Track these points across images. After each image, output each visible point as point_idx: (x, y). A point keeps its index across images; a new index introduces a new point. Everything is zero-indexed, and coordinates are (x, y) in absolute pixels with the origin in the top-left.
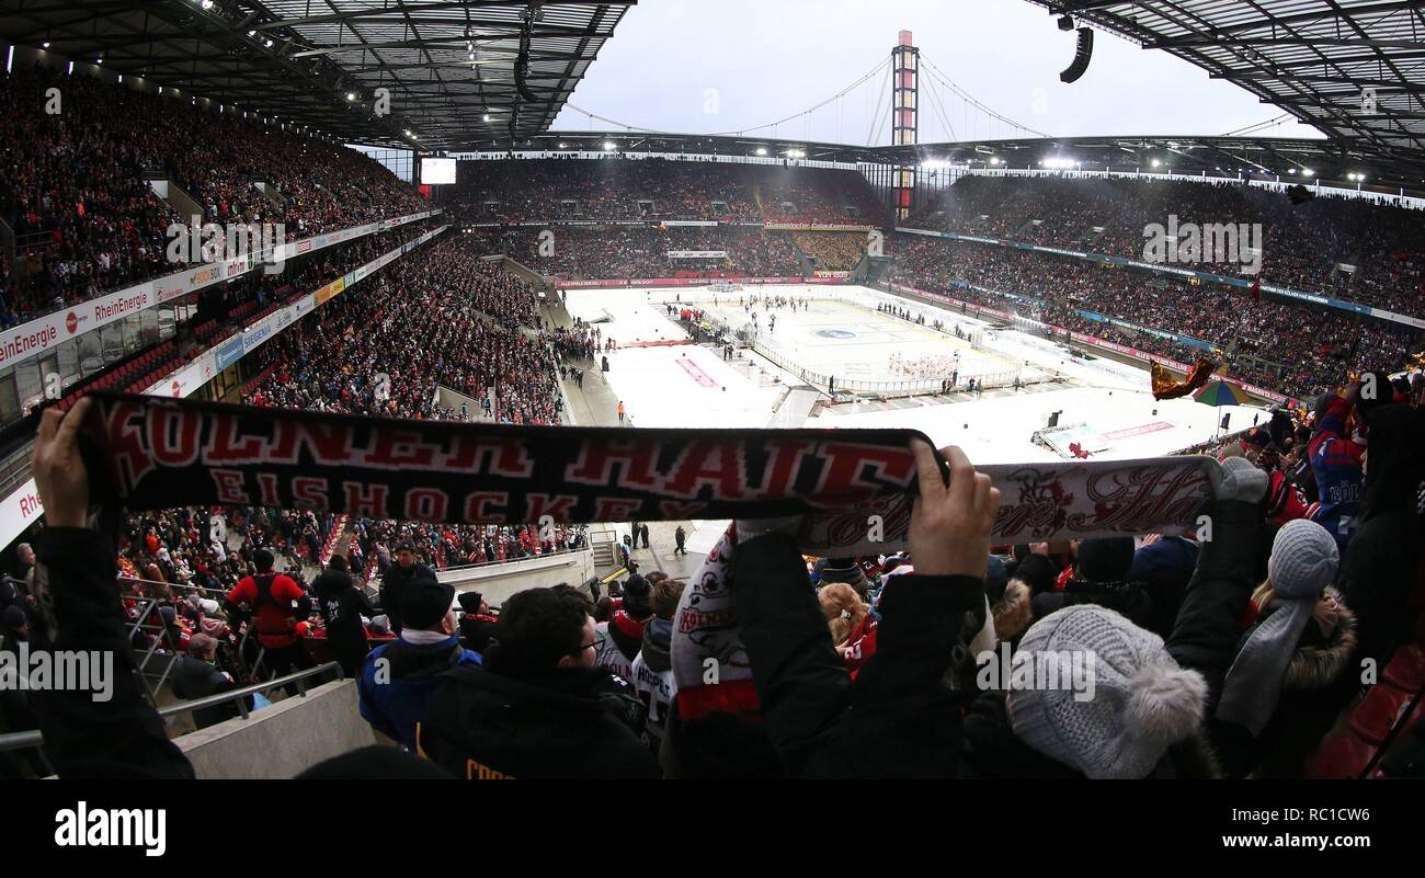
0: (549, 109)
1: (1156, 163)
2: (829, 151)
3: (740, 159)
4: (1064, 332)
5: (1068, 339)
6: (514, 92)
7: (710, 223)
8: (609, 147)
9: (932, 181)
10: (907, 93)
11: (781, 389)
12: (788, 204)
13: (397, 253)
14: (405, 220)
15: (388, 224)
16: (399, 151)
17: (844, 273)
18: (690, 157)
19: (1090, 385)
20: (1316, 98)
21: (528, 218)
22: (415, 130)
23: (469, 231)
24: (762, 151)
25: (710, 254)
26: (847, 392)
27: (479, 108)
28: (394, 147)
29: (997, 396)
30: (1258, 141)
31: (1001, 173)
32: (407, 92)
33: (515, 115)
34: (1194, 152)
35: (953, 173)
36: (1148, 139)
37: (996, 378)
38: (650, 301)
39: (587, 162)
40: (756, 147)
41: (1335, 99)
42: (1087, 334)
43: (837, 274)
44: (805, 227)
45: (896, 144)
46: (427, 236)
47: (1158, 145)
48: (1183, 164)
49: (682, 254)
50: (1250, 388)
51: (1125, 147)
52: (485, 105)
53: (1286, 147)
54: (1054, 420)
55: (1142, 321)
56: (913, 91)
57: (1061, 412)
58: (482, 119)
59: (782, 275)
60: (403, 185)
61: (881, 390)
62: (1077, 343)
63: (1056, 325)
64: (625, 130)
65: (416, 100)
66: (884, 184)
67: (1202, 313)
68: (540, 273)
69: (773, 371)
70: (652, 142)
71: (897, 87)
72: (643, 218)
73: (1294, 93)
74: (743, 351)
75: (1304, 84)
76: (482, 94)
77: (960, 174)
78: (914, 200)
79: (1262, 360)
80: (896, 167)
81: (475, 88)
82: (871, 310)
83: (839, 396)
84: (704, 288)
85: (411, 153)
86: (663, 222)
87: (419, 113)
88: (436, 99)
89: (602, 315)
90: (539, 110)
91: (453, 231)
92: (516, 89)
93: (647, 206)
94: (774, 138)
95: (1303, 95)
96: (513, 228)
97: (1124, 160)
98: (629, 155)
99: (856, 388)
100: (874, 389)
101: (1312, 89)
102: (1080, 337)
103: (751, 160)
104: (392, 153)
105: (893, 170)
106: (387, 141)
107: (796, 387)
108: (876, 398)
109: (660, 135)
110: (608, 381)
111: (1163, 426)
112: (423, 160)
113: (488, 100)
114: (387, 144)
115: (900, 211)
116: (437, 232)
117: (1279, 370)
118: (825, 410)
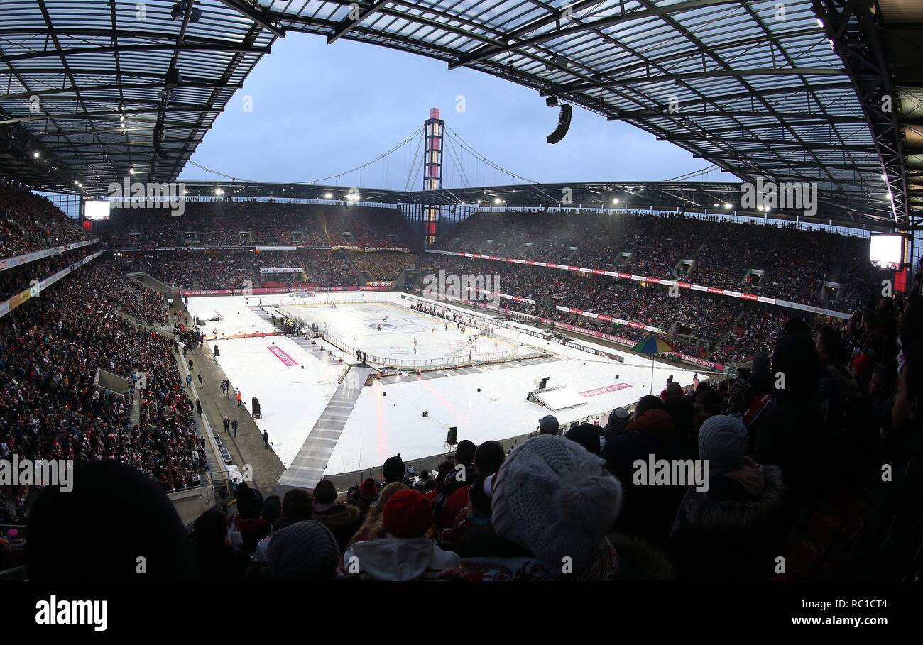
0: (177, 165)
1: (616, 201)
2: (377, 195)
3: (313, 201)
4: (549, 322)
5: (552, 327)
6: (152, 152)
7: (291, 248)
8: (219, 192)
9: (452, 216)
10: (435, 153)
11: (344, 367)
12: (348, 233)
13: (68, 270)
14: (73, 246)
15: (61, 250)
16: (70, 196)
17: (388, 283)
18: (278, 200)
19: (569, 359)
20: (735, 154)
21: (160, 246)
22: (81, 181)
23: (119, 255)
24: (329, 196)
25: (291, 270)
26: (392, 368)
27: (127, 164)
28: (66, 193)
29: (500, 368)
30: (692, 185)
31: (502, 209)
32: (76, 151)
33: (153, 169)
34: (644, 193)
35: (467, 210)
36: (610, 184)
37: (500, 356)
38: (248, 305)
39: (204, 204)
40: (324, 192)
41: (749, 154)
42: (565, 323)
43: (383, 283)
44: (360, 249)
45: (426, 190)
46: (89, 258)
47: (617, 189)
48: (637, 202)
49: (271, 270)
50: (687, 358)
51: (593, 190)
52: (131, 162)
53: (712, 189)
54: (543, 384)
55: (606, 312)
56: (439, 151)
57: (548, 378)
58: (129, 172)
59: (343, 285)
60: (72, 221)
61: (416, 365)
62: (558, 329)
63: (543, 316)
64: (231, 180)
65: (82, 158)
66: (417, 218)
67: (650, 306)
68: (170, 285)
69: (338, 354)
70: (250, 189)
71: (428, 148)
72: (243, 245)
73: (718, 150)
74: (316, 340)
75: (726, 144)
76: (129, 154)
77: (472, 210)
78: (438, 229)
79: (695, 338)
80: (425, 206)
81: (124, 149)
82: (408, 309)
83: (386, 371)
84: (287, 295)
85: (78, 197)
86: (257, 247)
87: (84, 167)
88: (96, 157)
89: (215, 316)
90: (169, 165)
91: (107, 256)
92: (153, 150)
93: (246, 236)
94: (338, 185)
95: (725, 151)
96: (150, 253)
97: (592, 199)
98: (233, 198)
99: (398, 365)
100: (411, 365)
101: (732, 148)
102: (561, 325)
103: (321, 202)
104: (65, 197)
105: (424, 209)
106: (61, 188)
107: (354, 365)
108: (413, 372)
109: (256, 184)
110: (220, 363)
111: (623, 386)
112: (87, 202)
113: (133, 158)
114: (61, 190)
115: (429, 238)
116: (96, 255)
117: (708, 345)
118: (376, 381)
